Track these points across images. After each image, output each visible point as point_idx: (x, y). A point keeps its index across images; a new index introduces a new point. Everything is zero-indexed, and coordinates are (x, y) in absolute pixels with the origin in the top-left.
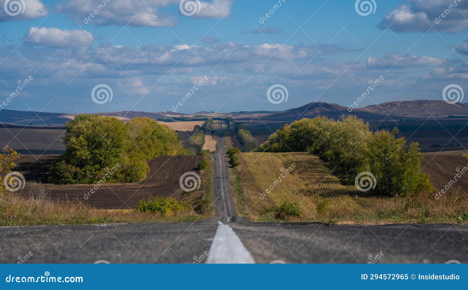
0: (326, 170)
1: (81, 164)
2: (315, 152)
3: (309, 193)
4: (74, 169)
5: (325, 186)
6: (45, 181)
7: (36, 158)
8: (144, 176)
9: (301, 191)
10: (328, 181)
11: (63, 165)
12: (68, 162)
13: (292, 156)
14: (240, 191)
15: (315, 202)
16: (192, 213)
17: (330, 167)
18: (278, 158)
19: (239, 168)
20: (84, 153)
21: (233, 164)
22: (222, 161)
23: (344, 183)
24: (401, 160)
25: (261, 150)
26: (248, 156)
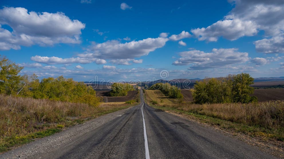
0: (162, 93)
1: (114, 92)
2: (160, 90)
3: (159, 98)
4: (113, 94)
5: (162, 96)
6: (107, 96)
7: (105, 91)
8: (127, 95)
9: (157, 97)
10: (163, 95)
11: (111, 93)
12: (112, 92)
13: (155, 91)
14: (145, 98)
15: (160, 100)
16: (136, 103)
17: (163, 93)
18: (153, 91)
19: (145, 93)
20: (115, 91)
21: (144, 92)
22: (142, 91)
23: (166, 96)
24: (177, 91)
25: (149, 89)
26: (147, 91)
